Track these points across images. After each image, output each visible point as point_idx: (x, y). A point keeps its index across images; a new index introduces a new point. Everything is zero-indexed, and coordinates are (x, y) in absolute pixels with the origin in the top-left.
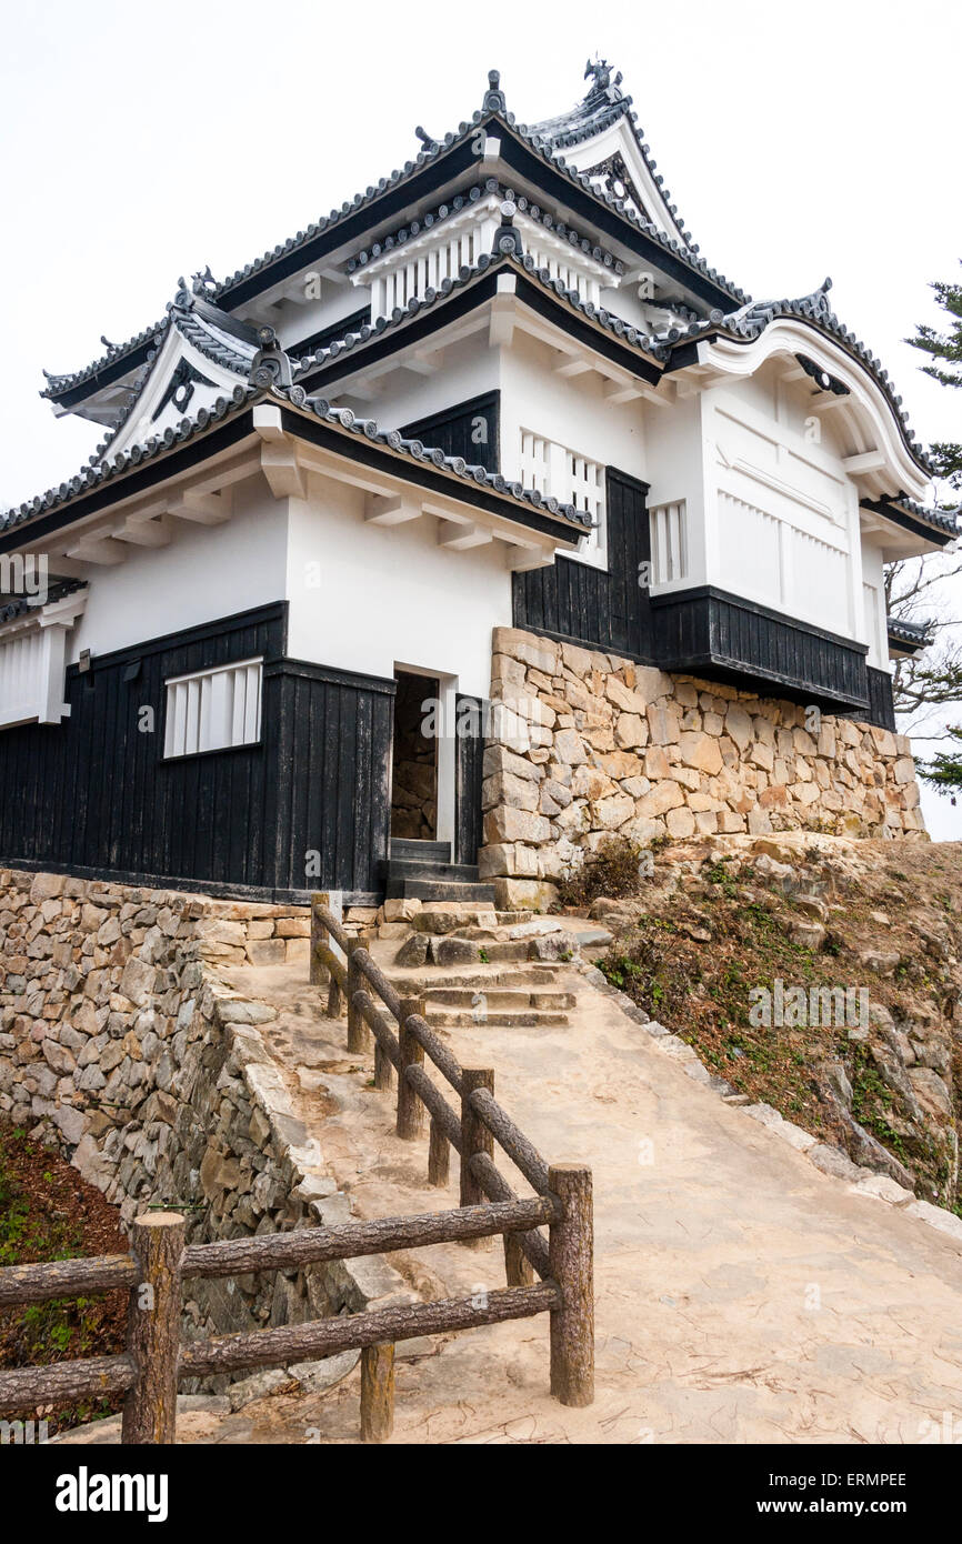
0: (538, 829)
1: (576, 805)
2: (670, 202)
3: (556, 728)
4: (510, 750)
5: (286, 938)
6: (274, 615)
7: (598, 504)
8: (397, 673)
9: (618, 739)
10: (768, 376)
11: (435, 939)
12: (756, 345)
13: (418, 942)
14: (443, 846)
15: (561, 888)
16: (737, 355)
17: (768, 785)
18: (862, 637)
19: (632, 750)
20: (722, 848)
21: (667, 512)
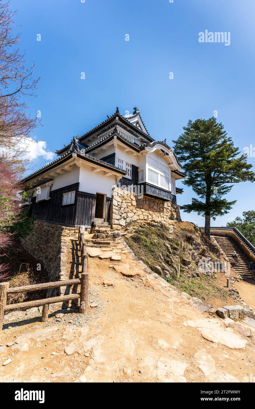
0: (118, 217)
1: (125, 214)
3: (122, 202)
4: (114, 205)
5: (76, 233)
6: (77, 185)
7: (130, 170)
8: (97, 194)
9: (132, 204)
10: (156, 152)
11: (99, 234)
12: (154, 147)
13: (96, 234)
14: (103, 219)
15: (122, 226)
16: (151, 149)
17: (156, 212)
18: (170, 190)
19: (134, 206)
20: (147, 221)
21: (141, 171)
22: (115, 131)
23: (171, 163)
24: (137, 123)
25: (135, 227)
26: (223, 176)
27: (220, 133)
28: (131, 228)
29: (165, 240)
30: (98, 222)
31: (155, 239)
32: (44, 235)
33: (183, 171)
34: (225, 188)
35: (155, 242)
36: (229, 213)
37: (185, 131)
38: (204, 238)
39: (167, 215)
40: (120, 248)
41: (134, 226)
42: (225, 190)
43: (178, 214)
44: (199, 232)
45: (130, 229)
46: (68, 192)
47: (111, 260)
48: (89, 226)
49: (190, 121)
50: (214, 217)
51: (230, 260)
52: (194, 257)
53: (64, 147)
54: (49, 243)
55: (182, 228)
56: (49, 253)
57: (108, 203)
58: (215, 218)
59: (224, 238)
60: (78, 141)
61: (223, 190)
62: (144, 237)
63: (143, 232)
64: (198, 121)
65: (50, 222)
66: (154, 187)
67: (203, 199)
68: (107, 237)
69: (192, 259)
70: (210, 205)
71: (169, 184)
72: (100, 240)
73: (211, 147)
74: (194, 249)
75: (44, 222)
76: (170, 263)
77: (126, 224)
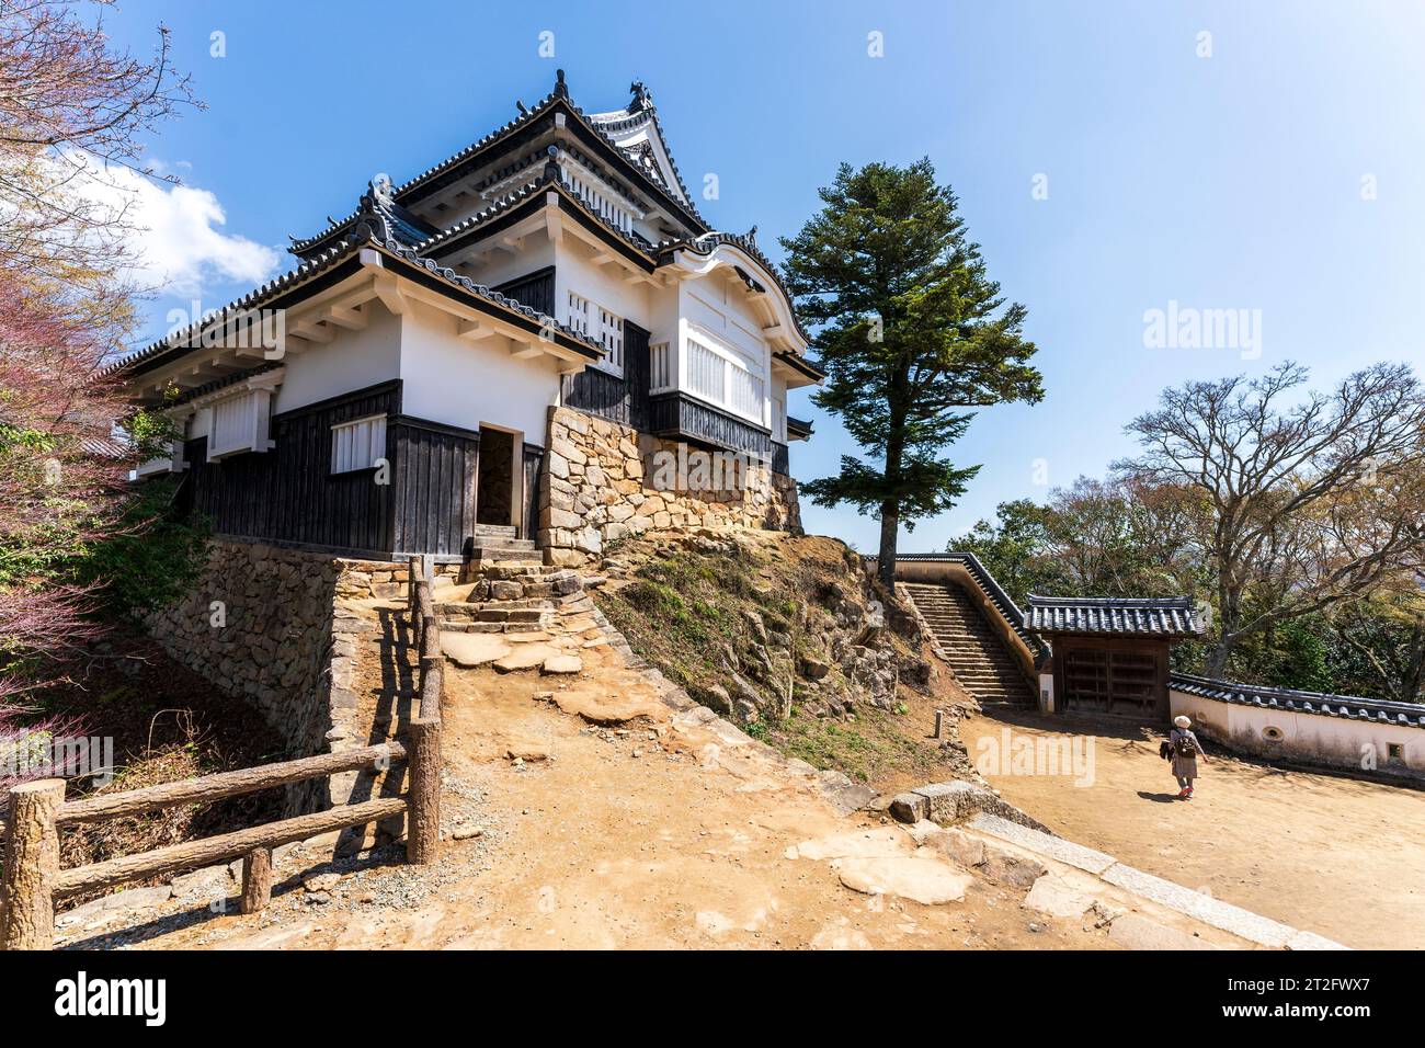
0: (572, 520)
1: (598, 508)
3: (587, 465)
4: (556, 476)
5: (400, 582)
6: (394, 387)
7: (619, 341)
8: (481, 427)
10: (718, 277)
11: (494, 582)
12: (709, 257)
13: (484, 584)
14: (512, 529)
15: (586, 554)
16: (698, 261)
17: (715, 502)
18: (768, 426)
19: (635, 479)
20: (682, 533)
21: (660, 349)
22: (550, 172)
23: (773, 324)
24: (646, 151)
25: (640, 557)
26: (945, 381)
27: (943, 225)
28: (621, 561)
29: (746, 600)
30: (490, 537)
31: (709, 597)
32: (257, 596)
33: (813, 356)
34: (949, 423)
35: (708, 608)
36: (955, 505)
37: (828, 206)
38: (874, 589)
39: (756, 513)
40: (579, 630)
41: (633, 552)
42: (948, 429)
43: (794, 512)
44: (859, 570)
45: (619, 563)
46: (352, 418)
47: (543, 672)
48: (452, 555)
49: (846, 169)
50: (911, 520)
51: (949, 655)
52: (841, 650)
53: (329, 227)
54: (284, 625)
55: (803, 556)
56: (287, 665)
57: (529, 465)
58: (914, 524)
59: (937, 587)
60: (391, 206)
61: (942, 428)
62: (669, 591)
63: (668, 571)
64: (873, 171)
65: (281, 541)
66: (708, 410)
67: (878, 458)
68: (527, 593)
69: (834, 657)
70: (899, 481)
71: (763, 402)
72: (498, 606)
73: (913, 275)
74: (840, 626)
75: (252, 545)
76: (759, 674)
77: (605, 545)
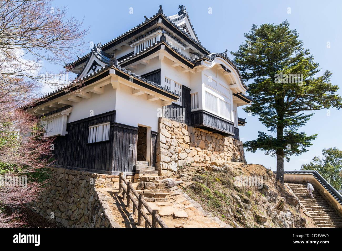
0: (168, 159)
1: (176, 154)
2: (195, 33)
3: (171, 138)
4: (162, 143)
5: (114, 182)
6: (112, 114)
7: (181, 93)
8: (139, 126)
9: (184, 141)
10: (215, 68)
12: (213, 62)
13: (142, 183)
14: (147, 162)
15: (172, 172)
16: (209, 64)
17: (215, 151)
18: (233, 121)
19: (187, 143)
20: (206, 164)
22: (162, 39)
23: (233, 83)
24: (185, 27)
25: (191, 173)
26: (299, 101)
27: (294, 43)
28: (185, 174)
29: (233, 190)
30: (142, 166)
31: (219, 189)
34: (303, 118)
35: (220, 193)
36: (308, 151)
38: (279, 186)
39: (229, 155)
40: (181, 201)
41: (188, 171)
42: (303, 120)
43: (242, 155)
44: (273, 178)
45: (185, 175)
46: (97, 124)
47: (174, 217)
48: (129, 172)
50: (288, 157)
51: (312, 215)
52: (270, 211)
55: (252, 172)
57: (153, 139)
58: (289, 159)
59: (302, 185)
61: (300, 120)
62: (205, 186)
63: (203, 179)
64: (265, 27)
66: (212, 116)
67: (273, 132)
68: (157, 186)
70: (283, 142)
71: (230, 112)
73: (282, 62)
74: (268, 201)
76: (242, 221)
77: (178, 168)
